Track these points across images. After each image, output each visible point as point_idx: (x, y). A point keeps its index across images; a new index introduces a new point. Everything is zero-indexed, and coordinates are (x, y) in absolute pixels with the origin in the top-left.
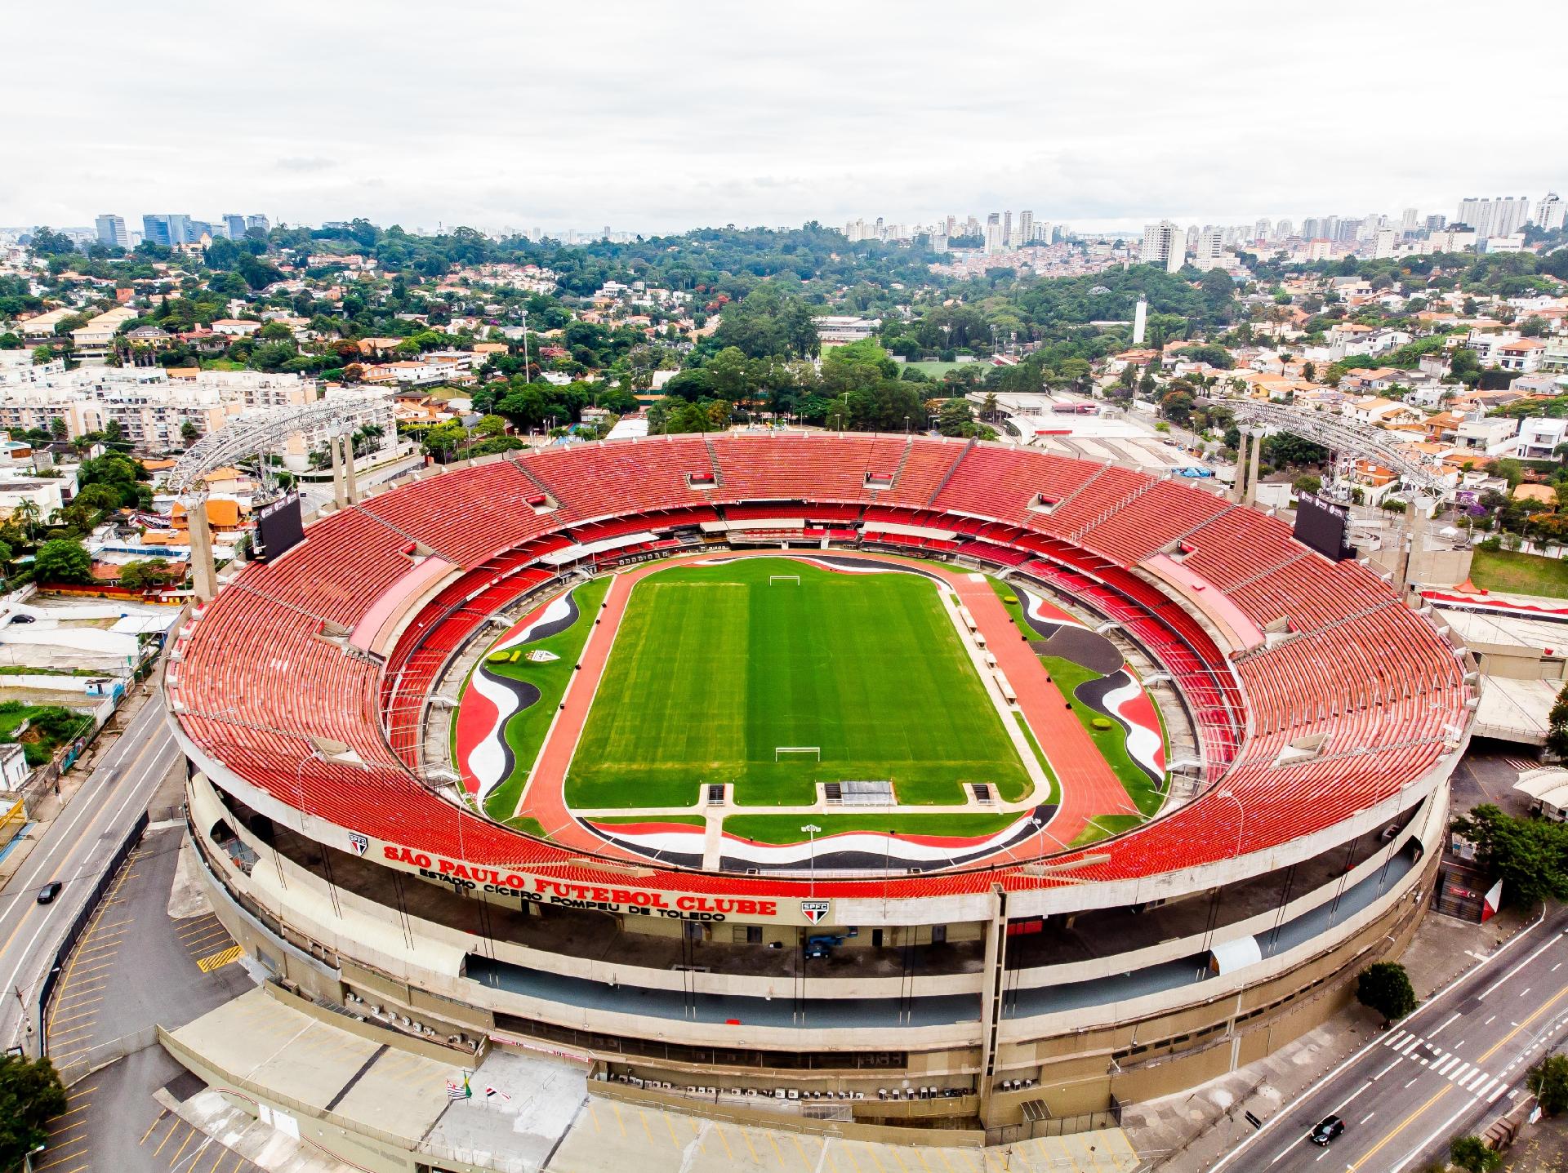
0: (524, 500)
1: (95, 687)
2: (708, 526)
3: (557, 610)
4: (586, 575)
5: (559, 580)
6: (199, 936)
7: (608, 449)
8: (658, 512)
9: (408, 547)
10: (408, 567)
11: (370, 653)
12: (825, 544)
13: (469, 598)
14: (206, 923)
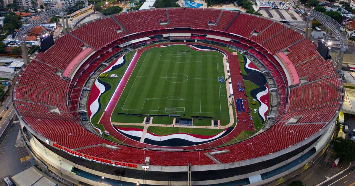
0: (114, 29)
1: (4, 83)
2: (165, 35)
3: (120, 61)
4: (130, 50)
5: (122, 51)
6: (21, 152)
7: (139, 13)
8: (151, 31)
9: (82, 44)
10: (81, 50)
11: (67, 78)
12: (196, 41)
13: (97, 58)
14: (23, 149)
